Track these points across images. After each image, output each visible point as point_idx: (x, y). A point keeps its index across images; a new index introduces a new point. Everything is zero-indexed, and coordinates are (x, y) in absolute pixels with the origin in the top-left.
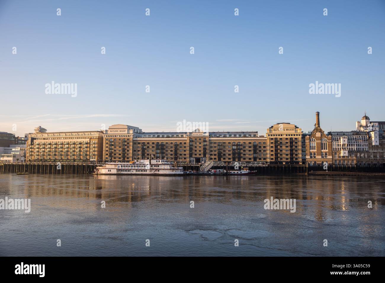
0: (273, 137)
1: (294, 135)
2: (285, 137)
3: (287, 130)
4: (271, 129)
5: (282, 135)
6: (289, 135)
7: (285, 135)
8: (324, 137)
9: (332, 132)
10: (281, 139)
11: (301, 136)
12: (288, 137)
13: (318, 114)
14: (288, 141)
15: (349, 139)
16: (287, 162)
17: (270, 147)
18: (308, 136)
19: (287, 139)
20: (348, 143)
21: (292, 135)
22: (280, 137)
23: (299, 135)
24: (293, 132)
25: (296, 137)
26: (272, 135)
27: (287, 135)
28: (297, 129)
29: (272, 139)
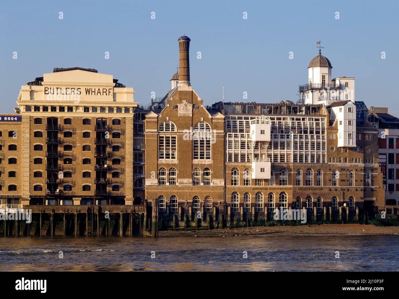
0: (41, 114)
1: (111, 110)
2: (80, 114)
3: (88, 91)
4: (34, 88)
5: (70, 109)
6: (95, 109)
7: (81, 110)
8: (202, 119)
9: (225, 104)
10: (67, 121)
11: (130, 115)
12: (90, 115)
13: (186, 42)
14: (91, 129)
15: (273, 129)
16: (84, 200)
17: (33, 148)
18: (153, 115)
19: (86, 121)
20: (271, 138)
21: (103, 109)
22: (66, 115)
23: (127, 110)
24: (106, 100)
25: (115, 115)
26: (37, 108)
27: (86, 109)
28: (117, 90)
29: (38, 121)
